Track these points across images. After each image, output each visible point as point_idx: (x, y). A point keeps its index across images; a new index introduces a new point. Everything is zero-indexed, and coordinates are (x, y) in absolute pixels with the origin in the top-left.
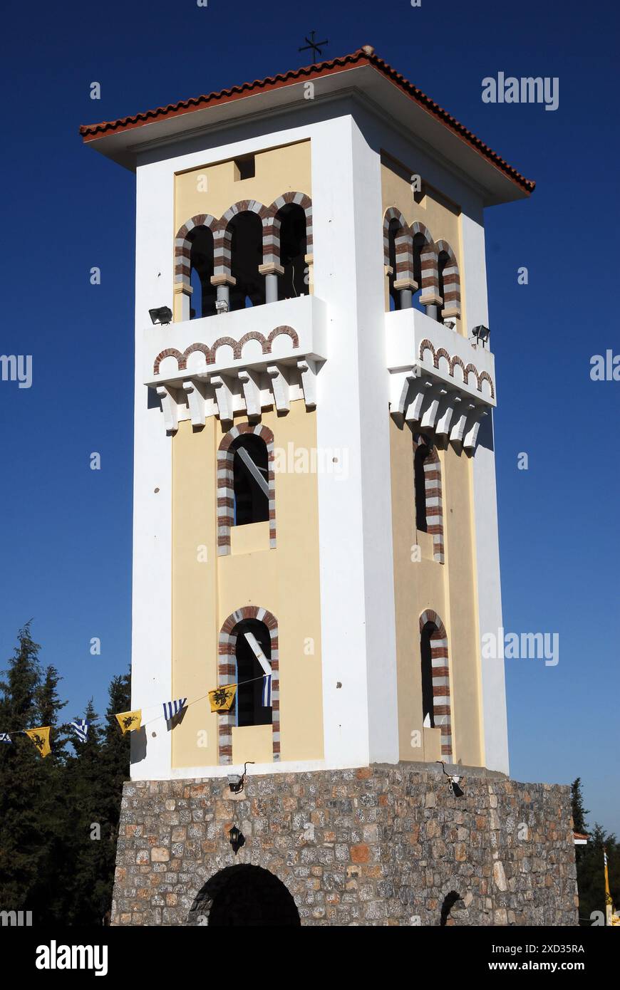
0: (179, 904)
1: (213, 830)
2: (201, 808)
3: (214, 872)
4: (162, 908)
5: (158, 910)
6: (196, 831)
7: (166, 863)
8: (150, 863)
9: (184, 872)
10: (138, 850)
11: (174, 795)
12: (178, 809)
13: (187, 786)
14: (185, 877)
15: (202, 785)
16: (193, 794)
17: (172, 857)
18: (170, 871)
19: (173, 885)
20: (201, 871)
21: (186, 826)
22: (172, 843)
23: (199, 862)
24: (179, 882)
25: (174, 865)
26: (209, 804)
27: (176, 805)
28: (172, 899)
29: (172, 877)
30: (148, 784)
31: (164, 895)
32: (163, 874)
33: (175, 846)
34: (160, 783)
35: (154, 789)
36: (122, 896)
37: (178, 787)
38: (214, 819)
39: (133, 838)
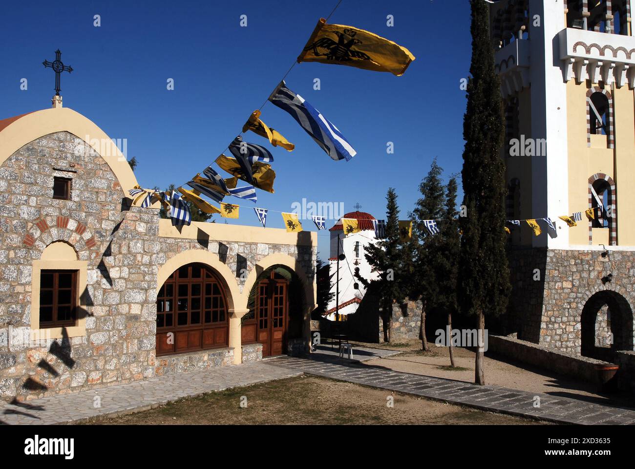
0: (577, 307)
1: (593, 275)
2: (587, 264)
3: (594, 293)
4: (569, 309)
5: (566, 310)
6: (585, 275)
7: (570, 289)
8: (562, 288)
9: (579, 293)
10: (556, 282)
11: (574, 258)
12: (576, 264)
13: (580, 254)
14: (580, 295)
15: (588, 253)
16: (583, 257)
17: (573, 285)
18: (572, 292)
19: (574, 299)
20: (588, 293)
21: (580, 272)
22: (573, 279)
23: (586, 288)
24: (577, 297)
25: (575, 289)
26: (591, 262)
27: (575, 262)
28: (574, 305)
29: (573, 295)
30: (561, 251)
31: (569, 303)
32: (569, 294)
33: (575, 281)
34: (567, 251)
35: (564, 254)
36: (549, 304)
37: (576, 254)
38: (594, 269)
39: (553, 277)
